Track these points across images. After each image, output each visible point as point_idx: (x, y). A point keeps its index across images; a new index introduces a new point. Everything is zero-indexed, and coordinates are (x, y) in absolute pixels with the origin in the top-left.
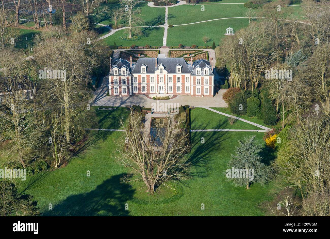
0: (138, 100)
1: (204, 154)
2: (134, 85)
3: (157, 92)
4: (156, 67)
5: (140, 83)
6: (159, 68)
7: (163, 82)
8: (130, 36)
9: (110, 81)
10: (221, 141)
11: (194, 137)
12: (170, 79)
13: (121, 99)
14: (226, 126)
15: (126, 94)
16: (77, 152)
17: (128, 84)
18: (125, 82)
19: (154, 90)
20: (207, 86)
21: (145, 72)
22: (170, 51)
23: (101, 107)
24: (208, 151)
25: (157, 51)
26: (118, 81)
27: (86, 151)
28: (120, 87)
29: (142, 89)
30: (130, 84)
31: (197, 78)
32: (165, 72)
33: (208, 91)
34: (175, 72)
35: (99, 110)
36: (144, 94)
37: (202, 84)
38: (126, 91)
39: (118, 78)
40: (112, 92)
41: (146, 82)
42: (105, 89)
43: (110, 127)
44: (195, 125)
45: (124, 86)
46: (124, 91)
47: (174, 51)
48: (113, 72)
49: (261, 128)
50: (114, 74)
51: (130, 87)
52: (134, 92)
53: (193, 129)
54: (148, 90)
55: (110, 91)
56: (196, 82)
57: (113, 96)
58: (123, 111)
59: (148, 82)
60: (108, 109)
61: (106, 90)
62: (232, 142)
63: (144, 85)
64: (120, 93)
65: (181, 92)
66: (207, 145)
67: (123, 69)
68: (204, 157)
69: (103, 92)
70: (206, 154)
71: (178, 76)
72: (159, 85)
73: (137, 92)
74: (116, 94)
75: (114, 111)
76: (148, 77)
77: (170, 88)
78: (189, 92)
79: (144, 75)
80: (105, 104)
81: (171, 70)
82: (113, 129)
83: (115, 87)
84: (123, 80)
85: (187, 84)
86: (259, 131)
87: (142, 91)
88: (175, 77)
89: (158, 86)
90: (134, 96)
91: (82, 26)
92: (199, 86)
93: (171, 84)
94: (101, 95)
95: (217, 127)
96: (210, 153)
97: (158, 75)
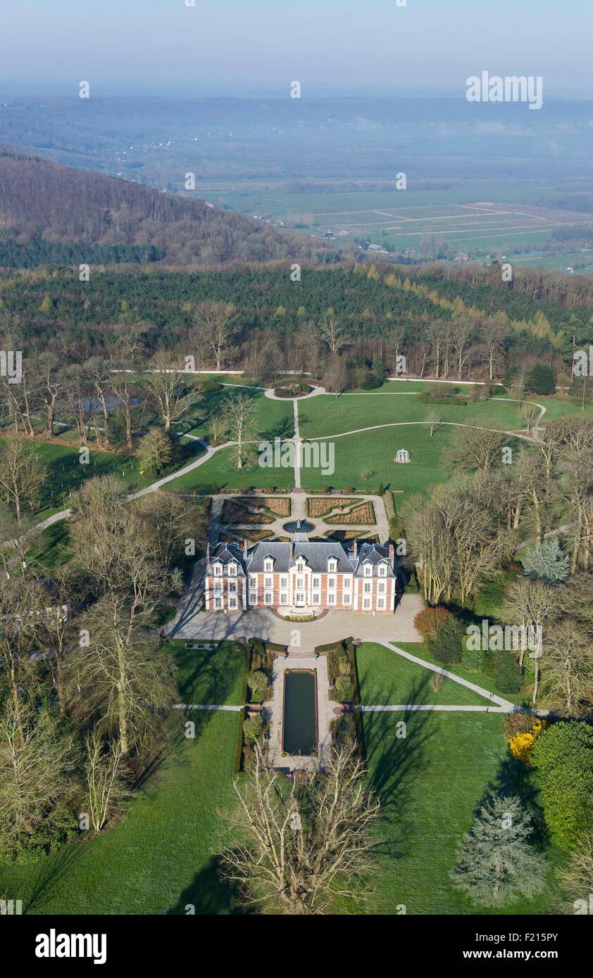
0: (257, 623)
1: (393, 779)
2: (251, 592)
3: (291, 604)
4: (291, 560)
5: (261, 589)
6: (297, 562)
7: (304, 587)
8: (240, 466)
9: (207, 587)
10: (423, 741)
11: (370, 728)
12: (316, 581)
13: (228, 618)
14: (426, 696)
15: (236, 608)
16: (141, 777)
17: (241, 591)
18: (235, 588)
19: (287, 600)
20: (382, 596)
21: (272, 570)
22: (308, 499)
23: (191, 642)
24: (400, 771)
25: (286, 498)
26: (222, 587)
27: (161, 773)
28: (225, 597)
29: (265, 600)
30: (244, 592)
31: (365, 581)
32: (308, 570)
33: (385, 604)
34: (325, 570)
35: (188, 651)
36: (269, 607)
37: (375, 592)
38: (237, 603)
39: (221, 580)
40: (211, 605)
41: (272, 587)
42: (198, 593)
43: (207, 700)
44: (368, 693)
45: (233, 595)
46: (233, 604)
47: (314, 498)
48: (213, 570)
49: (492, 699)
50: (215, 574)
51: (244, 596)
52: (250, 604)
53: (365, 705)
54: (276, 600)
55: (207, 604)
56: (364, 588)
57: (212, 613)
58: (231, 652)
59: (276, 586)
60: (202, 646)
61: (200, 597)
62: (444, 743)
63: (269, 591)
64: (226, 606)
65: (335, 603)
66: (396, 751)
67: (232, 565)
68: (395, 792)
69: (194, 601)
70: (398, 782)
71: (330, 576)
72: (296, 592)
73: (257, 603)
74: (218, 609)
75: (214, 652)
76: (276, 578)
77: (316, 598)
78: (350, 603)
79: (268, 576)
80: (198, 634)
81: (319, 568)
82: (213, 704)
83: (215, 596)
84: (231, 584)
85: (346, 591)
86: (492, 709)
87: (265, 602)
88: (324, 579)
89: (294, 594)
90: (251, 612)
91: (158, 450)
92: (367, 596)
93: (318, 591)
94: (190, 609)
95: (410, 699)
96: (405, 778)
97: (294, 575)
